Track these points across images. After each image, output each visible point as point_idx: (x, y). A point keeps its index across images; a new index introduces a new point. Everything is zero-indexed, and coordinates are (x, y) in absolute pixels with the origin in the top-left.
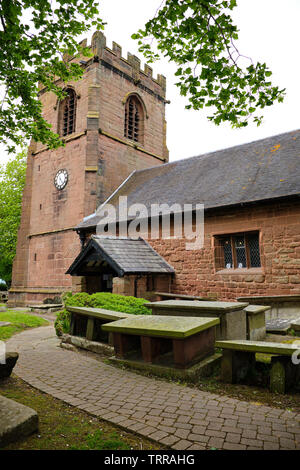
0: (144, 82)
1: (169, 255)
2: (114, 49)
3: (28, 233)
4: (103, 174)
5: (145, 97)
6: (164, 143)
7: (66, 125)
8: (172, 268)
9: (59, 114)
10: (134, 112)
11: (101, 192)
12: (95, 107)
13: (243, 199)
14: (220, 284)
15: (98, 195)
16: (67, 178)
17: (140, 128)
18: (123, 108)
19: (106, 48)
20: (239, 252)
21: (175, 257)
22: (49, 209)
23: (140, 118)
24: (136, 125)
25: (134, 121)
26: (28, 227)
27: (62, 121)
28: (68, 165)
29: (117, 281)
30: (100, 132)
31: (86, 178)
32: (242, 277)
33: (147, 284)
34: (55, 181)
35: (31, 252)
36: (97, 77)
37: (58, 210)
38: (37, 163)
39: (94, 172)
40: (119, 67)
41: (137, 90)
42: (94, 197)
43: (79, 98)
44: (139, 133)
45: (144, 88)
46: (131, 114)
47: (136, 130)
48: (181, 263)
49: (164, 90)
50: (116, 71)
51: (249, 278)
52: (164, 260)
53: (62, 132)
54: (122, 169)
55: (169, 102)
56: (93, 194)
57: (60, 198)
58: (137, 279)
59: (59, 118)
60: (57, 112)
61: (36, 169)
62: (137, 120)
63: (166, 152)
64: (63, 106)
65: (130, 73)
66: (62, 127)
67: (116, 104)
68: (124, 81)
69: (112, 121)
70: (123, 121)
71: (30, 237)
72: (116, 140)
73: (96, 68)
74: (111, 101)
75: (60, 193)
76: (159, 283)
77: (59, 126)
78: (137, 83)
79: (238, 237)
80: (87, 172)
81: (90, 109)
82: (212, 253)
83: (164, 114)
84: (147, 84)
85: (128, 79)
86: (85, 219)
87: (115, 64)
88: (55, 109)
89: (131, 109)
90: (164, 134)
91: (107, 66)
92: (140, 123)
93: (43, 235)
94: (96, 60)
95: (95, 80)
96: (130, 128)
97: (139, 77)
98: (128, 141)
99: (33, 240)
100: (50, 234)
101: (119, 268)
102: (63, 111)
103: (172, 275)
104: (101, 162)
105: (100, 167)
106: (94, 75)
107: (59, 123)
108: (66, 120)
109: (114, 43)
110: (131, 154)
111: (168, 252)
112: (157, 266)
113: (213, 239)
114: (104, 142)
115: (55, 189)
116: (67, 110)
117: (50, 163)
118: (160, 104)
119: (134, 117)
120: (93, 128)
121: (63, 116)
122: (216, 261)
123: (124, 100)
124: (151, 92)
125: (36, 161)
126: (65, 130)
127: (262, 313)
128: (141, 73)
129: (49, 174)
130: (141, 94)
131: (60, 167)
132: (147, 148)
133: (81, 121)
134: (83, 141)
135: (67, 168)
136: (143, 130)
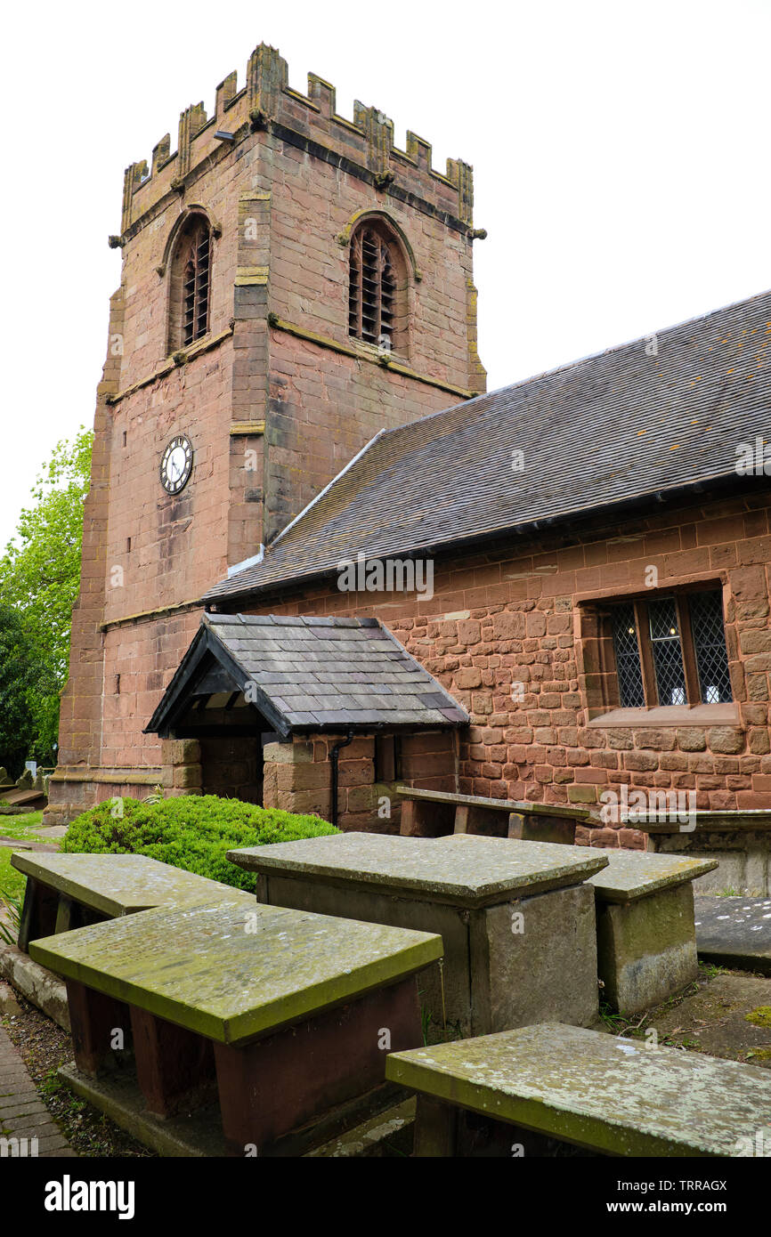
0: (404, 180)
1: (452, 669)
2: (312, 94)
3: (100, 616)
4: (283, 441)
5: (409, 222)
6: (472, 351)
7: (190, 315)
8: (463, 709)
9: (172, 287)
10: (380, 266)
11: (281, 492)
12: (256, 256)
13: (665, 480)
14: (603, 758)
15: (271, 501)
16: (191, 459)
17: (397, 310)
18: (343, 255)
19: (287, 91)
20: (663, 653)
21: (468, 676)
22: (148, 551)
23: (398, 282)
24: (387, 302)
25: (380, 292)
26: (100, 601)
27: (181, 307)
28: (193, 422)
29: (277, 756)
30: (273, 324)
31: (233, 454)
32: (673, 734)
33: (378, 762)
34: (163, 470)
35: (108, 670)
36: (262, 173)
37: (169, 550)
38: (120, 425)
39: (254, 436)
40: (329, 143)
41: (388, 205)
42: (254, 508)
43: (218, 235)
44: (397, 324)
45: (404, 197)
46: (369, 272)
47: (387, 317)
48: (487, 693)
49: (468, 201)
50: (318, 152)
51: (695, 738)
52: (437, 685)
53: (180, 335)
54: (344, 427)
55: (482, 235)
56: (253, 499)
57: (174, 516)
58: (339, 746)
59: (172, 298)
60: (166, 282)
61: (117, 443)
62: (388, 288)
63: (477, 374)
64: (183, 264)
65: (362, 158)
66: (181, 321)
67: (323, 246)
68: (344, 180)
69: (308, 292)
70: (345, 291)
71: (105, 630)
72: (322, 346)
73: (257, 148)
74: (304, 238)
75: (176, 501)
76: (419, 759)
77: (171, 320)
78: (384, 185)
79: (656, 605)
80: (236, 437)
81: (243, 262)
82: (577, 659)
83: (468, 270)
84: (414, 187)
85: (356, 172)
86: (233, 571)
87: (315, 135)
88: (161, 273)
89: (370, 259)
90: (472, 324)
91: (293, 139)
92: (397, 296)
93: (135, 621)
94: (258, 124)
95: (255, 181)
96: (369, 310)
97: (389, 167)
98: (362, 348)
99: (113, 636)
100: (152, 617)
101: (276, 712)
102: (182, 279)
103: (463, 730)
104: (278, 408)
105: (276, 423)
106: (254, 167)
107: (171, 311)
108: (190, 301)
109: (313, 78)
110: (369, 386)
111: (449, 659)
112: (415, 703)
113: (577, 615)
114: (284, 351)
115: (162, 493)
116: (191, 275)
117: (151, 423)
118: (456, 241)
119: (378, 279)
120: (252, 311)
121: (182, 292)
122: (591, 684)
123: (346, 232)
124: (427, 208)
125: (119, 419)
126: (189, 329)
127: (676, 890)
128: (395, 156)
129: (148, 453)
130: (397, 216)
131: (174, 431)
132: (419, 366)
133: (222, 299)
134: (227, 352)
135: (191, 432)
136: (407, 314)
